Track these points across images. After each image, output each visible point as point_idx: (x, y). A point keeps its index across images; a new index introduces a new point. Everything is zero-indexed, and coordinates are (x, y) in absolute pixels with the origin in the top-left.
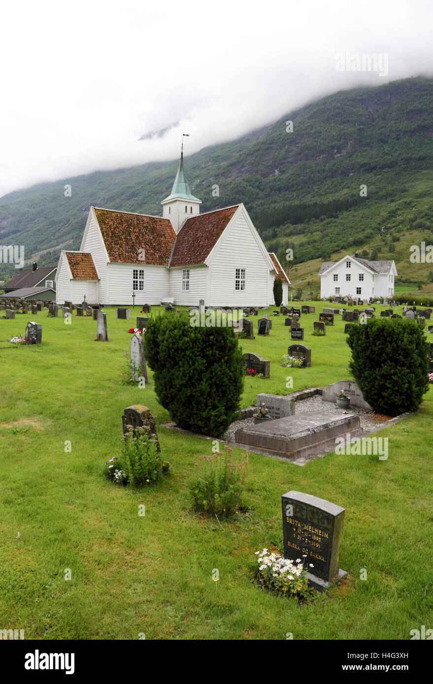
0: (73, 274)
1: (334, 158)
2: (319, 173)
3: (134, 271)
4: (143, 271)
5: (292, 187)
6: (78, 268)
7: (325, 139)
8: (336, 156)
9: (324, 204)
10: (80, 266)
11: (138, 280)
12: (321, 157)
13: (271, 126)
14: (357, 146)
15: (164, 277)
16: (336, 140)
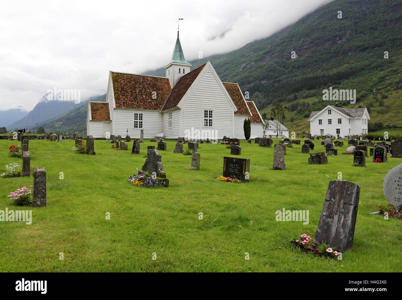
0: (92, 117)
1: (337, 44)
2: (326, 54)
3: (135, 114)
4: (142, 114)
5: (307, 65)
6: (97, 113)
7: (330, 32)
8: (338, 42)
9: (330, 75)
10: (99, 112)
11: (138, 121)
12: (327, 44)
13: (292, 26)
14: (354, 34)
15: (159, 119)
16: (338, 31)
